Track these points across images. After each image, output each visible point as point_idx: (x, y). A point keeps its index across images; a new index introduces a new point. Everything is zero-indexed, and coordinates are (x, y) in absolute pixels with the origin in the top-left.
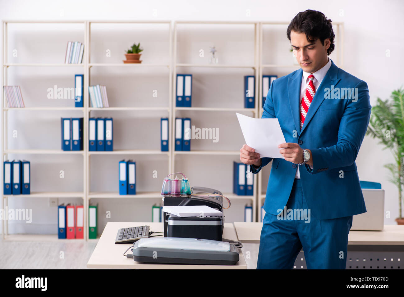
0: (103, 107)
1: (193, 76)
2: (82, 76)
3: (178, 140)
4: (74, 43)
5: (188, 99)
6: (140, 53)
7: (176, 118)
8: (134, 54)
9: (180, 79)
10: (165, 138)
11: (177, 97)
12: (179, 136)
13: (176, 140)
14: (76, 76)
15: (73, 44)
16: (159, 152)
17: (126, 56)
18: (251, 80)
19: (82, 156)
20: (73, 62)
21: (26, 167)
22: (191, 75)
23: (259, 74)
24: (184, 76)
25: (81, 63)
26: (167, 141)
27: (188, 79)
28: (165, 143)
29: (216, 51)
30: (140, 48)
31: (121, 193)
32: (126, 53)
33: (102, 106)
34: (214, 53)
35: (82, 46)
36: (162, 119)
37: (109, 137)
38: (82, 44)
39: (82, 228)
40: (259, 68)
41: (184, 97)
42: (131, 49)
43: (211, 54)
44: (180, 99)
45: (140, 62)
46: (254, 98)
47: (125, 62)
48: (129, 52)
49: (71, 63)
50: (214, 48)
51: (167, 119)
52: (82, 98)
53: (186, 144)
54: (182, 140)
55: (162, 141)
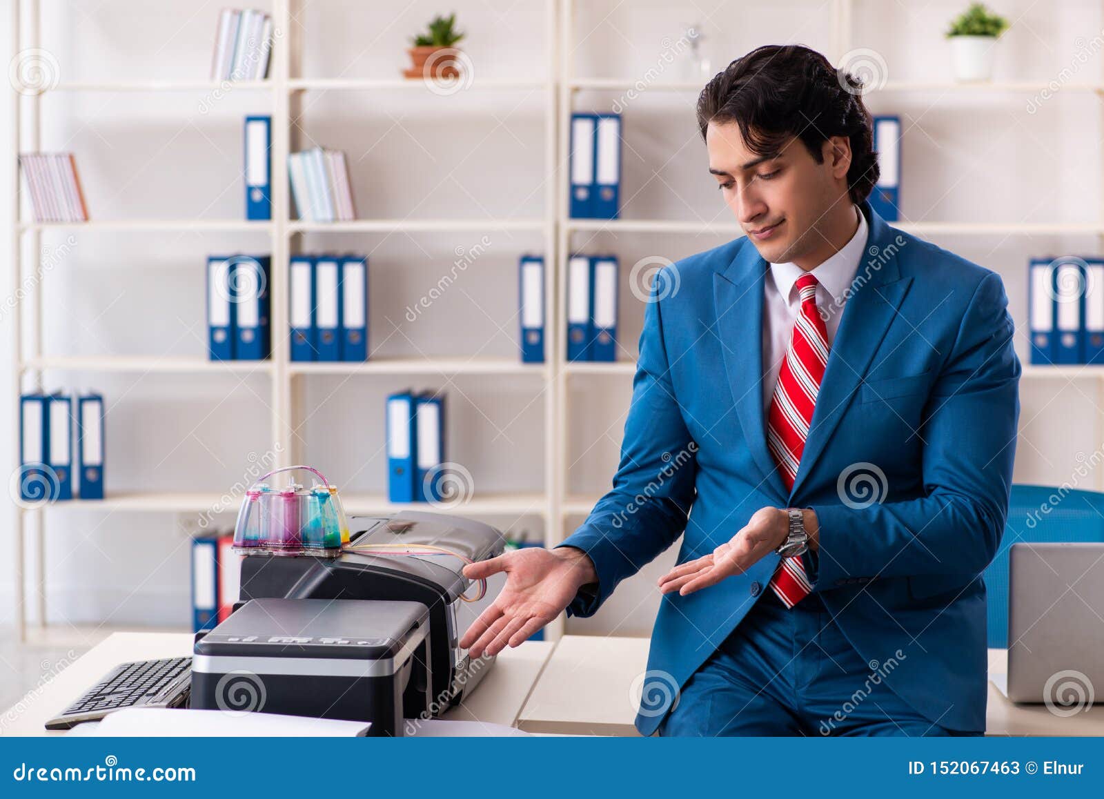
0: (334, 221)
1: (626, 118)
2: (268, 120)
3: (578, 325)
4: (241, 15)
5: (607, 195)
6: (456, 46)
8: (437, 48)
9: (584, 128)
10: (532, 320)
11: (574, 188)
12: (579, 314)
13: (571, 328)
14: (250, 119)
15: (236, 17)
16: (513, 365)
17: (412, 54)
19: (266, 378)
21: (91, 410)
22: (617, 117)
24: (595, 118)
25: (266, 75)
26: (541, 331)
27: (608, 129)
28: (534, 338)
29: (702, 37)
30: (456, 28)
31: (395, 497)
32: (411, 46)
33: (329, 215)
34: (695, 45)
35: (268, 23)
36: (527, 259)
37: (354, 318)
38: (265, 17)
41: (594, 187)
42: (427, 33)
44: (582, 194)
47: (409, 75)
48: (421, 42)
50: (698, 27)
51: (540, 260)
52: (267, 190)
53: (604, 338)
54: (590, 328)
55: (525, 332)
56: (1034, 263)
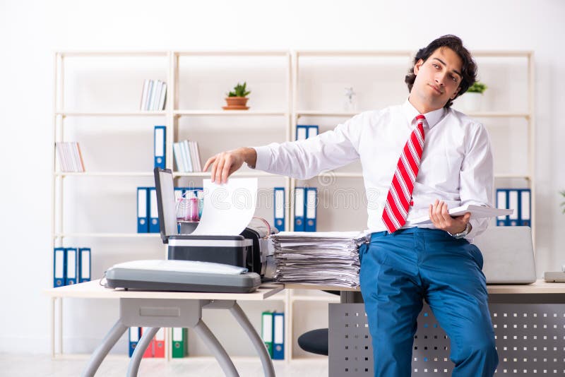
0: (193, 171)
2: (165, 128)
3: (299, 218)
4: (153, 82)
6: (247, 97)
7: (296, 188)
8: (239, 97)
10: (279, 215)
12: (300, 213)
13: (296, 219)
14: (157, 128)
15: (151, 83)
17: (227, 100)
20: (151, 108)
21: (85, 255)
22: (317, 127)
25: (164, 108)
26: (283, 220)
28: (280, 223)
29: (353, 94)
30: (247, 90)
32: (227, 97)
33: (191, 170)
34: (350, 97)
35: (165, 86)
36: (276, 189)
38: (164, 83)
39: (163, 343)
42: (233, 91)
45: (247, 108)
47: (225, 108)
48: (231, 95)
49: (148, 109)
50: (351, 89)
51: (283, 189)
52: (164, 158)
53: (311, 223)
54: (305, 219)
55: (276, 220)
56: (498, 190)
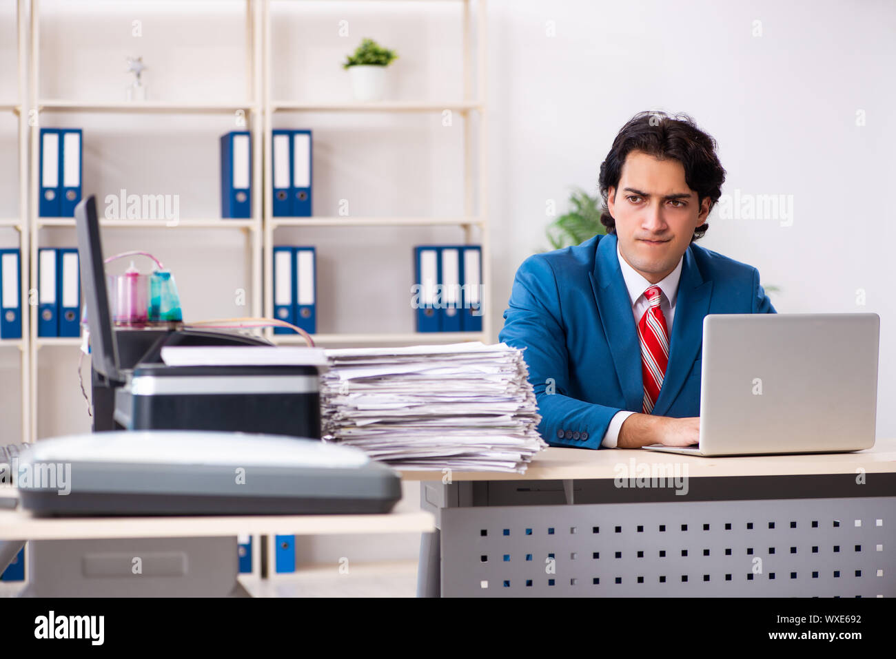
3: (47, 306)
5: (71, 195)
7: (40, 249)
9: (51, 140)
10: (10, 302)
11: (43, 191)
12: (49, 297)
13: (42, 308)
18: (241, 144)
22: (78, 131)
23: (262, 127)
24: (61, 133)
26: (18, 311)
27: (72, 141)
28: (12, 317)
29: (144, 68)
34: (139, 75)
40: (263, 113)
41: (60, 189)
43: (133, 76)
44: (50, 196)
46: (248, 192)
50: (140, 60)
51: (16, 251)
53: (69, 318)
54: (58, 308)
55: (4, 312)
